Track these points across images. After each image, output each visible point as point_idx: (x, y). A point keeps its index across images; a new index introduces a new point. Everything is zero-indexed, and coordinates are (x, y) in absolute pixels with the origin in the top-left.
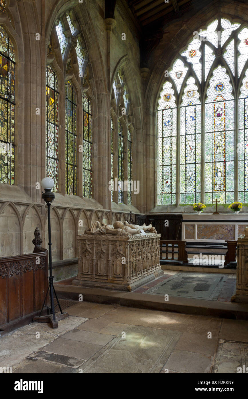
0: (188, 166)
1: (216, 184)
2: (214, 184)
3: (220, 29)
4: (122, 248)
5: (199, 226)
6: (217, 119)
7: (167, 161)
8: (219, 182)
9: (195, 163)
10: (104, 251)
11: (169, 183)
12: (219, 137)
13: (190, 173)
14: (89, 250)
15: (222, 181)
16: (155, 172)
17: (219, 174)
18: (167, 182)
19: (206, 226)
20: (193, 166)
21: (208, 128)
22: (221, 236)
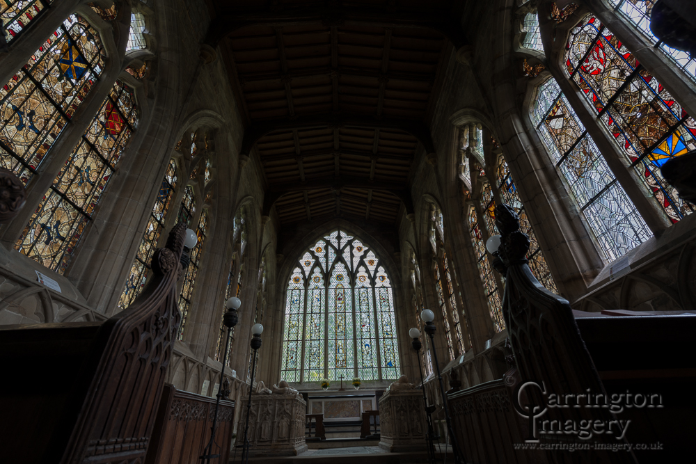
0: (313, 342)
1: (338, 361)
2: (337, 361)
3: (339, 238)
4: (289, 407)
5: (326, 403)
6: (338, 302)
7: (293, 337)
8: (341, 359)
9: (319, 340)
10: (270, 412)
11: (294, 358)
12: (340, 318)
13: (315, 349)
14: (253, 412)
15: (343, 357)
16: (281, 347)
17: (341, 351)
18: (292, 358)
19: (333, 403)
20: (317, 343)
21: (331, 309)
22: (347, 414)
